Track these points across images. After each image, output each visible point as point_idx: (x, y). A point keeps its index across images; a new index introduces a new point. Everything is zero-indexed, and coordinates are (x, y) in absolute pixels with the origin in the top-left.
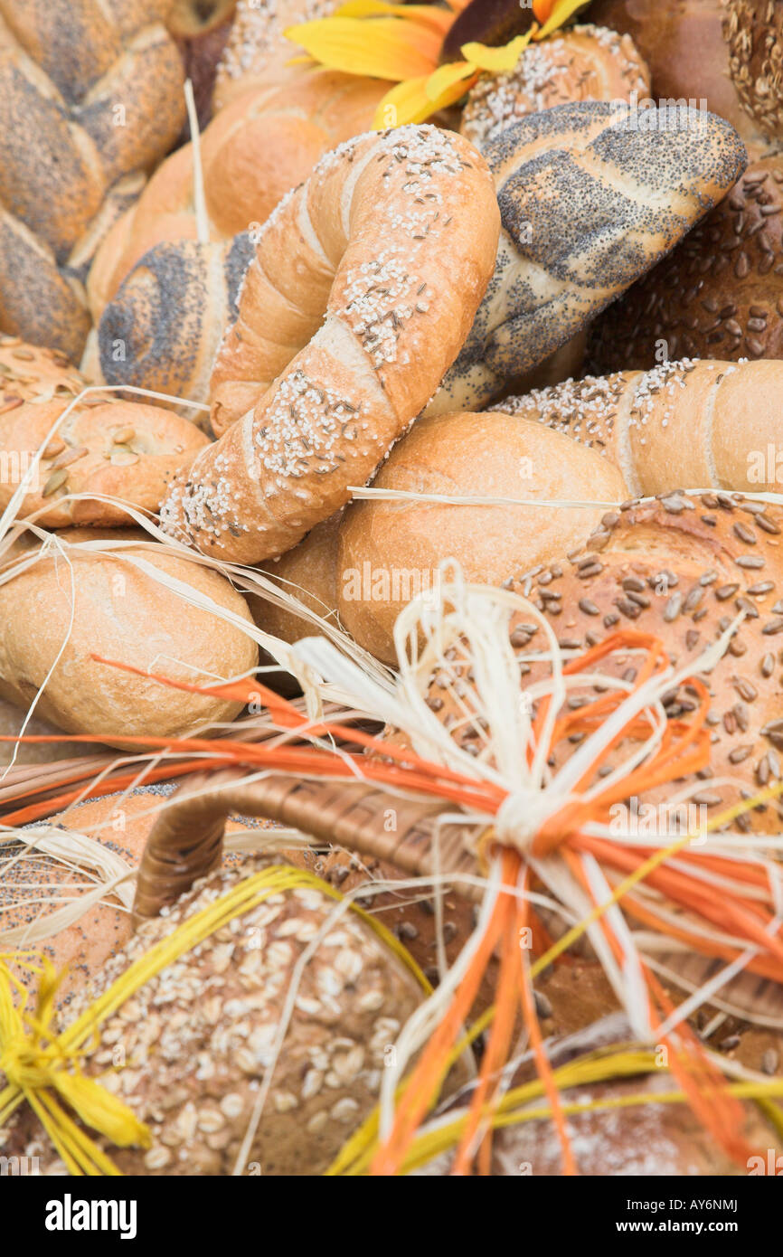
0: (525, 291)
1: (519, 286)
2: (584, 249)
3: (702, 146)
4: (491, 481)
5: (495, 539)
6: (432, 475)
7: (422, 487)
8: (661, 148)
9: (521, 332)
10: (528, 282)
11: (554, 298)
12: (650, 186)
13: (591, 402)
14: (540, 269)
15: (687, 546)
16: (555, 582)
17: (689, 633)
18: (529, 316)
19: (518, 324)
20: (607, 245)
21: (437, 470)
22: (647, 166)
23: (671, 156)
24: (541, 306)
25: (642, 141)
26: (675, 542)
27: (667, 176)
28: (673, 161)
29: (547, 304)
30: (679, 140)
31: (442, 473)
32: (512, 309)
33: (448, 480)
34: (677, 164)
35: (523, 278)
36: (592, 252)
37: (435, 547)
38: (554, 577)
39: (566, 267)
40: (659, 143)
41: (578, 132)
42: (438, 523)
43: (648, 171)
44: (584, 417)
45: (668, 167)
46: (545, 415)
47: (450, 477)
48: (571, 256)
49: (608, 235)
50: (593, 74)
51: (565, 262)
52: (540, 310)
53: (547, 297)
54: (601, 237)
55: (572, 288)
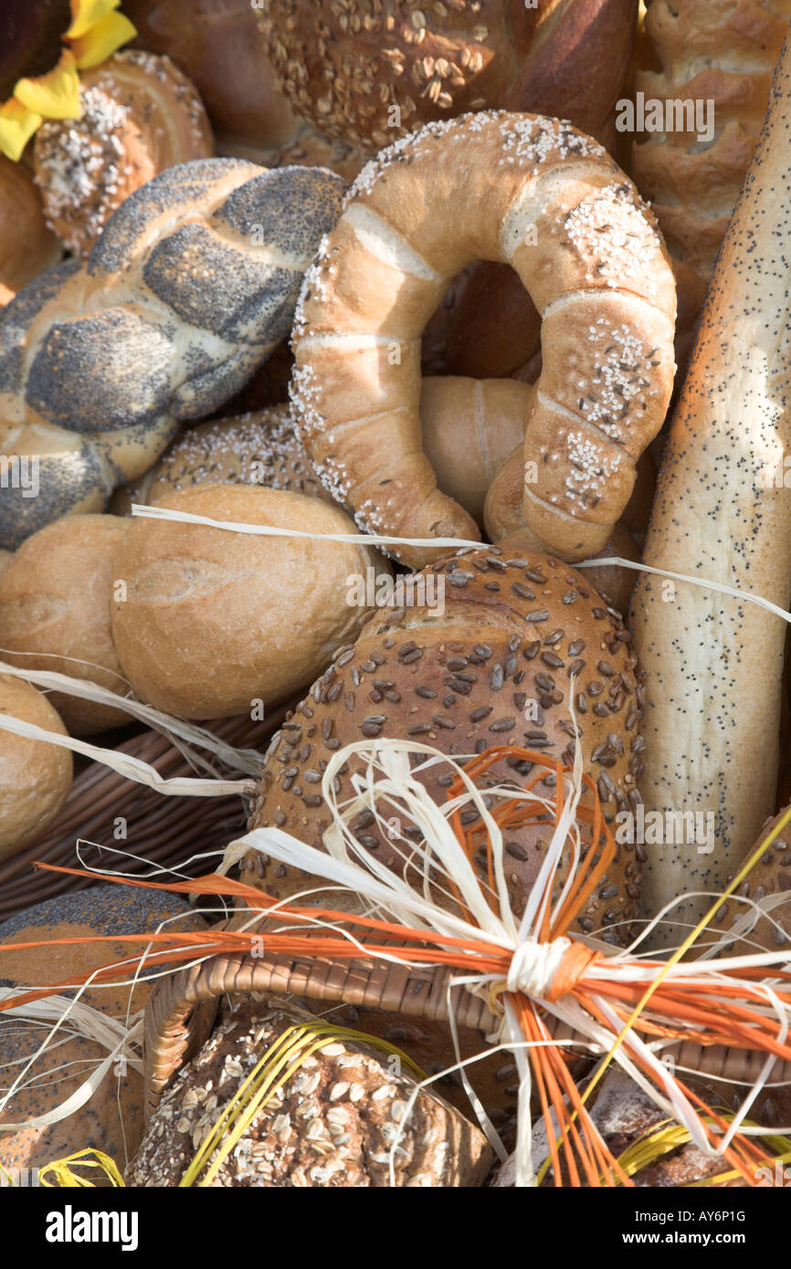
0: (200, 355)
1: (194, 352)
2: (252, 317)
3: (328, 207)
4: (254, 559)
5: (273, 609)
6: (197, 563)
7: (191, 575)
8: (294, 216)
9: (204, 390)
10: (201, 347)
11: (230, 357)
12: (294, 252)
13: (287, 444)
14: (209, 334)
15: (482, 613)
16: (381, 668)
17: (516, 695)
18: (209, 375)
19: (200, 383)
20: (272, 311)
21: (201, 558)
22: (288, 234)
23: (305, 223)
24: (218, 366)
25: (274, 213)
26: (469, 612)
27: (306, 240)
28: (308, 226)
29: (224, 364)
30: (307, 207)
31: (207, 560)
32: (191, 372)
33: (216, 566)
34: (312, 228)
35: (195, 345)
36: (260, 318)
37: (224, 628)
38: (377, 664)
39: (237, 333)
40: (291, 213)
41: (198, 201)
42: (219, 607)
43: (290, 240)
44: (286, 458)
45: (305, 233)
46: (245, 458)
47: (215, 562)
48: (239, 323)
49: (271, 303)
50: (154, 106)
51: (234, 329)
52: (219, 370)
53: (223, 357)
54: (265, 305)
55: (244, 347)
